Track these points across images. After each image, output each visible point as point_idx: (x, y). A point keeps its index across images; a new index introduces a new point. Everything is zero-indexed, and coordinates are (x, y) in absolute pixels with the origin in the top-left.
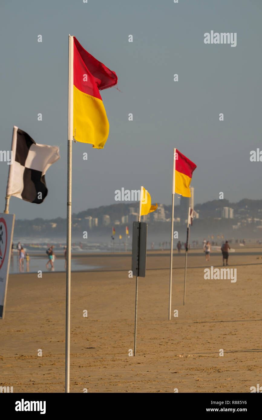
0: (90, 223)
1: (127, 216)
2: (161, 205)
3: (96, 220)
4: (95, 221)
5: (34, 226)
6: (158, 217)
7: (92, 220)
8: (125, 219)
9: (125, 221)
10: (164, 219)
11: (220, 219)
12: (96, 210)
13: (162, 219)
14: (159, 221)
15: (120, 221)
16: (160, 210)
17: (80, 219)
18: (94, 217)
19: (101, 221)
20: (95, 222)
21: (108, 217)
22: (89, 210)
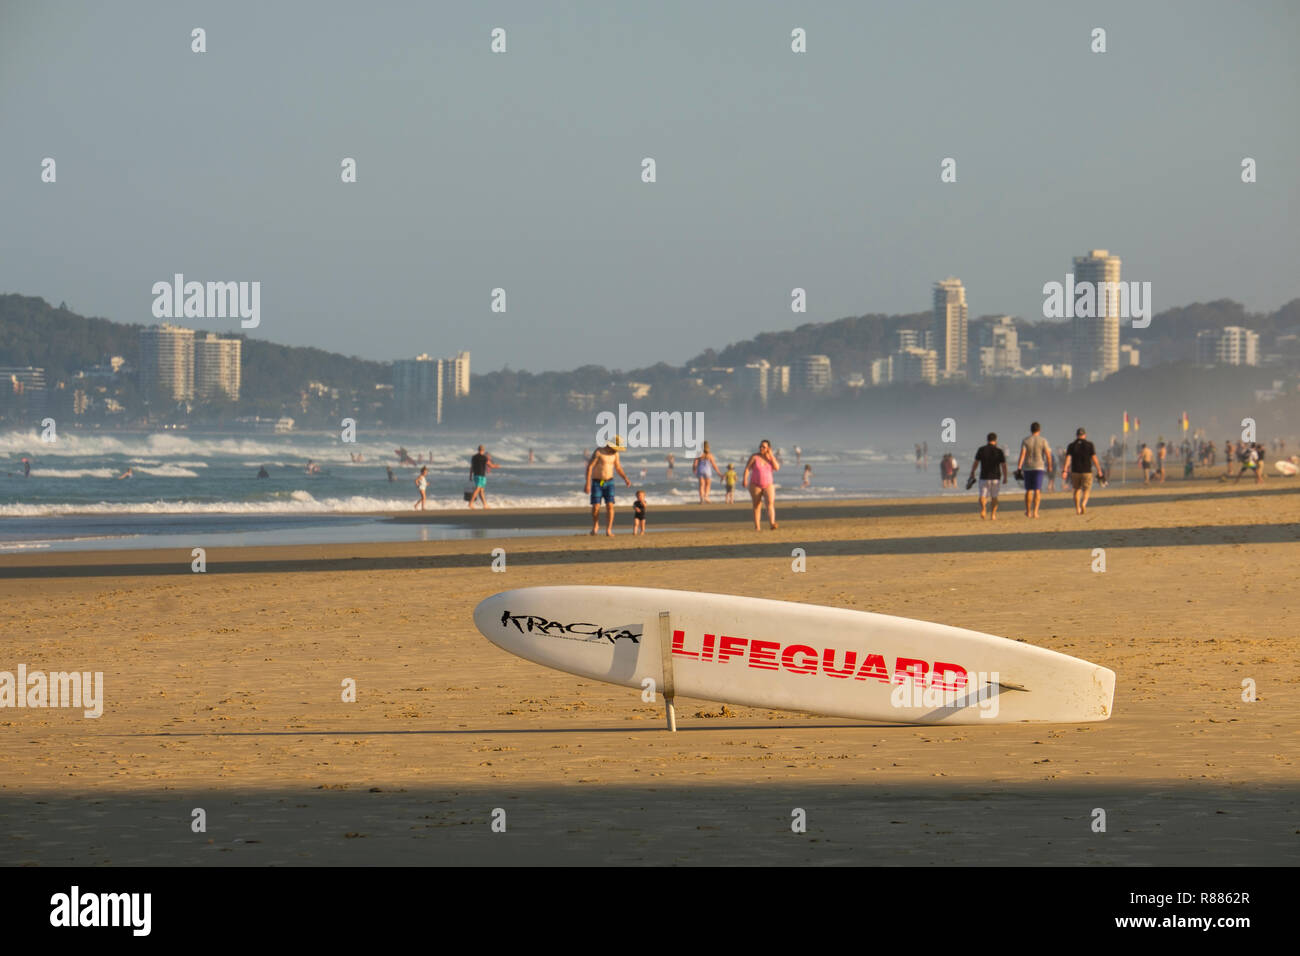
0: (764, 382)
1: (891, 360)
2: (1006, 320)
3: (786, 370)
4: (780, 373)
5: (573, 393)
6: (997, 361)
7: (770, 372)
8: (884, 367)
9: (884, 375)
10: (1018, 368)
11: (1211, 366)
12: (785, 336)
13: (1011, 369)
14: (998, 374)
15: (868, 376)
16: (1003, 336)
17: (730, 370)
18: (777, 362)
19: (800, 375)
20: (780, 382)
21: (824, 360)
22: (762, 338)
